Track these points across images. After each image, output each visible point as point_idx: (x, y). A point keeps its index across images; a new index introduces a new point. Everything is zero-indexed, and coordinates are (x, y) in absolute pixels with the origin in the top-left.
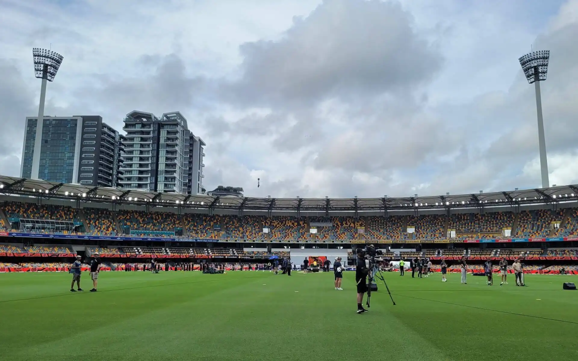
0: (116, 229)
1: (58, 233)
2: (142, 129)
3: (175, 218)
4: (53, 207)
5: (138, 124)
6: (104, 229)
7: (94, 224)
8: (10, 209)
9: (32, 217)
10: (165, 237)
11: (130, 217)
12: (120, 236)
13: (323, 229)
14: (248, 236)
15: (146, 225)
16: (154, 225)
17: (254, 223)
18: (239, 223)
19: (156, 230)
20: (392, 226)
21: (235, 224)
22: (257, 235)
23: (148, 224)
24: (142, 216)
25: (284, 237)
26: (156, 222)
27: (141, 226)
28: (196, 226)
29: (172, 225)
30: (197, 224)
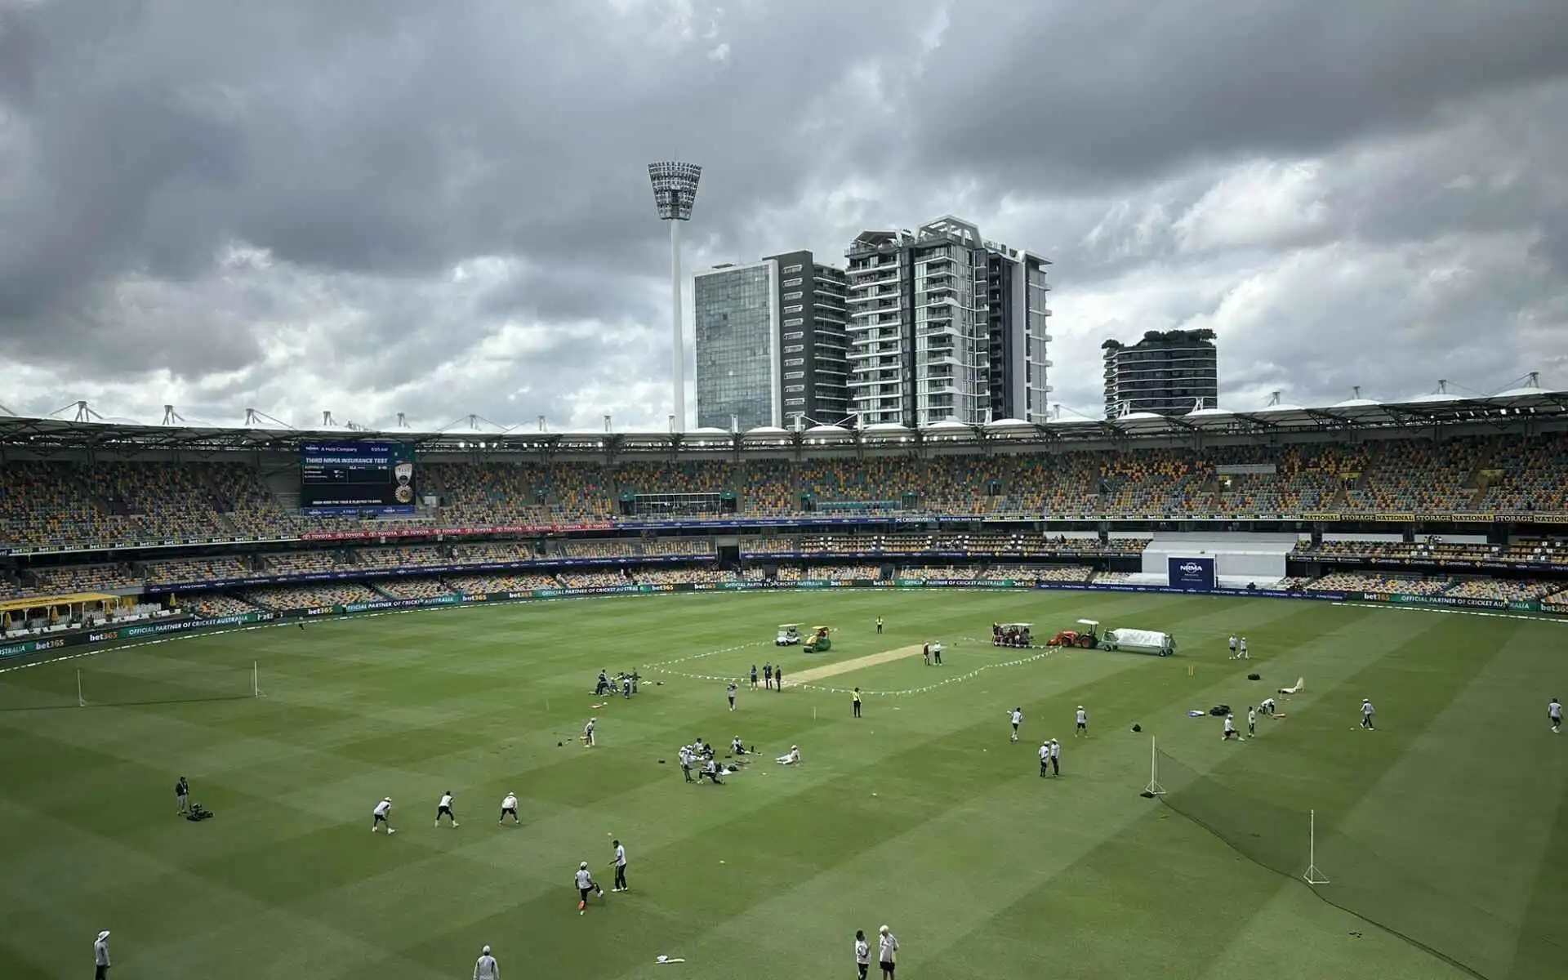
0: (792, 502)
1: (691, 518)
2: (881, 268)
3: (912, 468)
4: (696, 464)
5: (873, 256)
6: (770, 503)
7: (755, 494)
8: (627, 477)
9: (657, 490)
10: (878, 515)
11: (824, 473)
12: (796, 517)
13: (1247, 482)
14: (1056, 504)
15: (848, 489)
16: (865, 489)
17: (1081, 472)
18: (1046, 473)
19: (865, 499)
20: (1439, 470)
21: (1035, 476)
22: (1076, 500)
23: (854, 486)
24: (847, 469)
25: (1138, 506)
26: (871, 480)
27: (839, 493)
28: (950, 484)
29: (900, 485)
30: (953, 479)
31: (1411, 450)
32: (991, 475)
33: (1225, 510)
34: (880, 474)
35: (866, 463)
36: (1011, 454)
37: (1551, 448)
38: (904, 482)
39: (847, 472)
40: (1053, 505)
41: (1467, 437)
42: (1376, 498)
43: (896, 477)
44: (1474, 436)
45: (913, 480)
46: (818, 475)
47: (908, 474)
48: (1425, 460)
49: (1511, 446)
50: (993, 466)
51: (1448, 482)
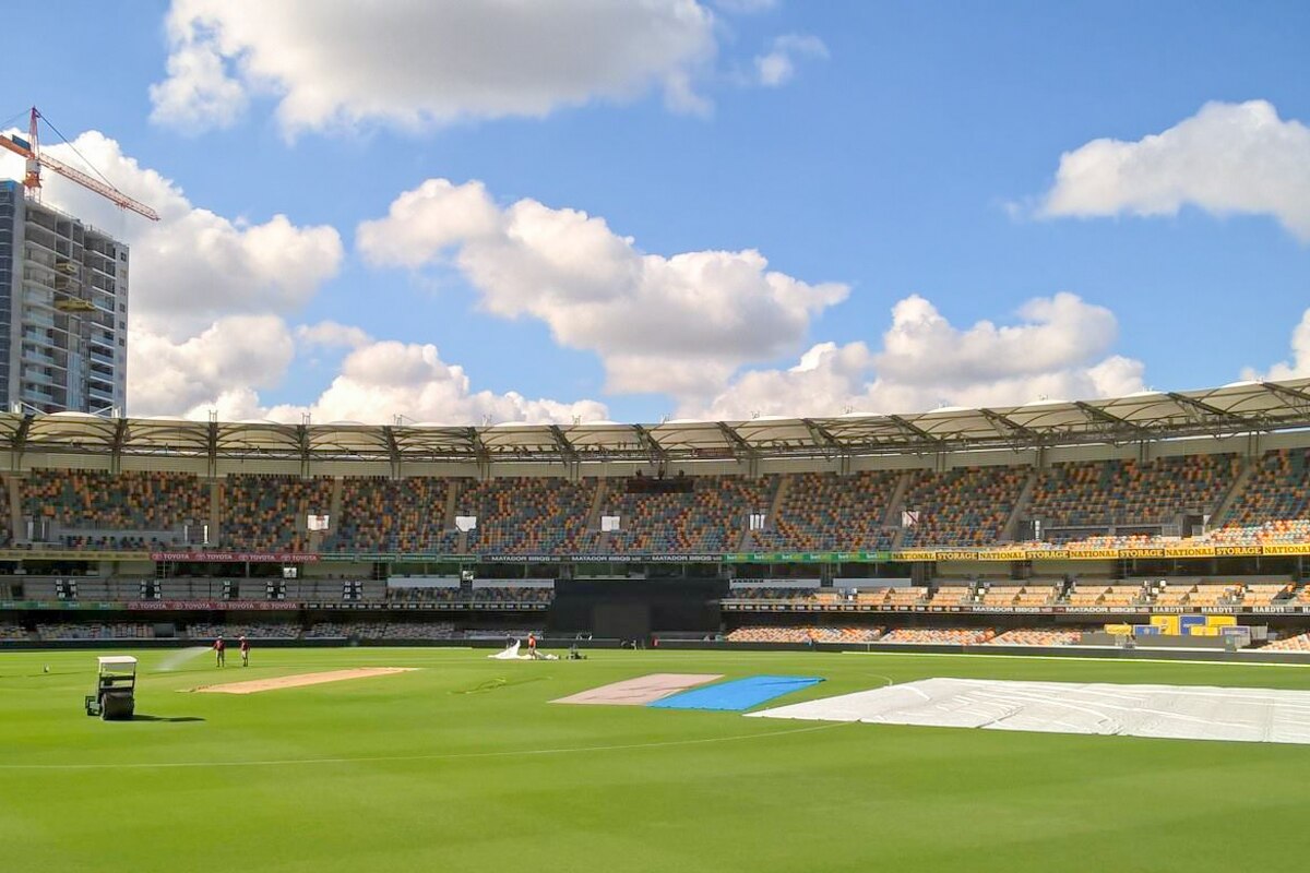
13: (637, 518)
14: (405, 541)
15: (100, 513)
16: (126, 513)
17: (432, 503)
18: (386, 502)
19: (127, 527)
20: (852, 507)
21: (372, 506)
22: (430, 537)
23: (109, 509)
24: (94, 486)
25: (511, 545)
26: (135, 502)
27: (86, 517)
28: (254, 513)
29: (180, 511)
30: (257, 506)
31: (818, 484)
32: (311, 502)
33: (617, 550)
34: (148, 495)
35: (123, 478)
36: (336, 478)
37: (966, 483)
38: (185, 507)
39: (96, 490)
40: (401, 542)
41: (875, 472)
42: (788, 536)
43: (173, 499)
44: (883, 471)
45: (199, 504)
46: (49, 492)
47: (189, 496)
48: (835, 495)
49: (924, 481)
50: (314, 491)
51: (864, 518)
